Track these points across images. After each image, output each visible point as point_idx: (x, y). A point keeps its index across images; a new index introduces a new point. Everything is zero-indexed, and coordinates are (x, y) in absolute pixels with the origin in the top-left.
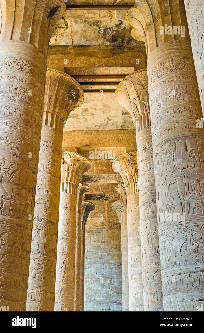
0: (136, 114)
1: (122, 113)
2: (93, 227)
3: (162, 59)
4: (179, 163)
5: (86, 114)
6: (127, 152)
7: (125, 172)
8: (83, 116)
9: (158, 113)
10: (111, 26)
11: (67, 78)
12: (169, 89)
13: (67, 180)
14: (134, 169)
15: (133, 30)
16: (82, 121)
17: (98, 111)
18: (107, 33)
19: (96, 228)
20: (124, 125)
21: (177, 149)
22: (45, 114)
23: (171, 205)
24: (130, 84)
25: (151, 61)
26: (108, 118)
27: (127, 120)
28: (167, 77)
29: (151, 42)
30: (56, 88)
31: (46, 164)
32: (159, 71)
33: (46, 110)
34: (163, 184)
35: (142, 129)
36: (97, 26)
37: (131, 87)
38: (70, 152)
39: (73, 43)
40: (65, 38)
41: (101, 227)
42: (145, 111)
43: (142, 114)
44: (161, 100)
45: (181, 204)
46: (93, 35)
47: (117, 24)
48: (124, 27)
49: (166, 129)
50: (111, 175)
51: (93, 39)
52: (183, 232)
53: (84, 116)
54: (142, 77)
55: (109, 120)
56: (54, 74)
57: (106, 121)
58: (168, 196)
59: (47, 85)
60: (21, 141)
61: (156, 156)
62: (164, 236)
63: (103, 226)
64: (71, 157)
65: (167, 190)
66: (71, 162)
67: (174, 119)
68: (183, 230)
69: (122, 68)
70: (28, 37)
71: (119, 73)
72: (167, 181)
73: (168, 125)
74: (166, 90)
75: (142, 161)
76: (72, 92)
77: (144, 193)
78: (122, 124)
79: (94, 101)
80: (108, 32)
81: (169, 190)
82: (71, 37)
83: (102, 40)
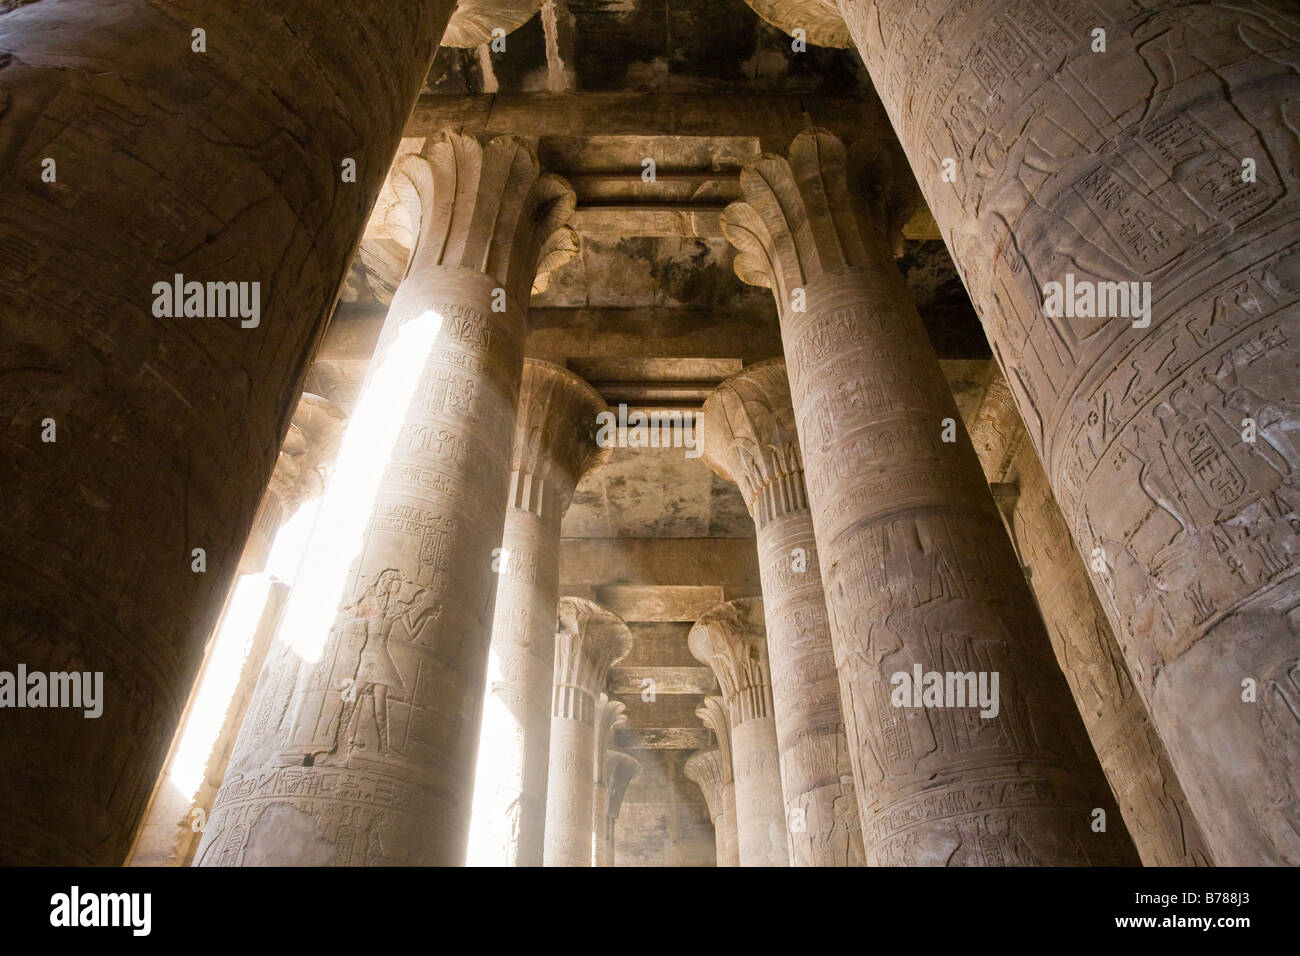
0: (754, 479)
1: (710, 489)
2: (636, 832)
3: (823, 311)
4: (904, 589)
5: (618, 492)
6: (726, 600)
7: (724, 658)
8: (611, 497)
9: (826, 451)
10: (680, 260)
11: (575, 382)
12: (849, 384)
13: (569, 680)
14: (747, 647)
15: (738, 259)
16: (607, 514)
17: (651, 485)
18: (670, 276)
19: (646, 833)
20: (716, 525)
21: (892, 546)
22: (515, 476)
23: (895, 721)
24: (735, 400)
25: (794, 320)
26: (674, 505)
27: (724, 510)
28: (839, 356)
29: (789, 276)
30: (546, 407)
31: (514, 617)
32: (816, 341)
33: (518, 467)
34: (864, 657)
35: (771, 519)
36: (646, 258)
37: (736, 407)
38: (576, 598)
39: (588, 301)
40: (569, 290)
41: (660, 832)
42: (775, 469)
43: (770, 478)
44: (831, 414)
45: (928, 717)
46: (637, 282)
47: (694, 254)
48: (712, 262)
49: (854, 491)
50: (684, 671)
51: (637, 292)
52: (945, 811)
53: (613, 497)
54: (765, 380)
55: (677, 510)
56: (541, 370)
57: (670, 513)
58: (884, 693)
59: (524, 400)
60: (449, 523)
61: (832, 573)
62: (882, 828)
63: (663, 828)
64: (578, 613)
65: (879, 674)
66: (580, 627)
67: (874, 462)
68: (943, 803)
69: (712, 361)
70: (482, 260)
71: (705, 375)
72: (874, 646)
73: (858, 479)
74: (842, 388)
75: (777, 611)
76: (586, 423)
77: (791, 706)
78: (711, 520)
79: (641, 457)
80: (674, 273)
81: (882, 674)
82: (583, 287)
83: (660, 295)
